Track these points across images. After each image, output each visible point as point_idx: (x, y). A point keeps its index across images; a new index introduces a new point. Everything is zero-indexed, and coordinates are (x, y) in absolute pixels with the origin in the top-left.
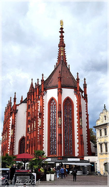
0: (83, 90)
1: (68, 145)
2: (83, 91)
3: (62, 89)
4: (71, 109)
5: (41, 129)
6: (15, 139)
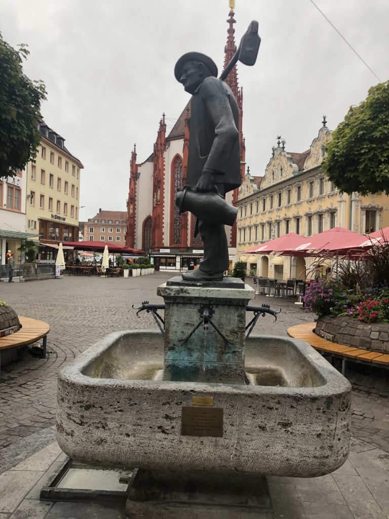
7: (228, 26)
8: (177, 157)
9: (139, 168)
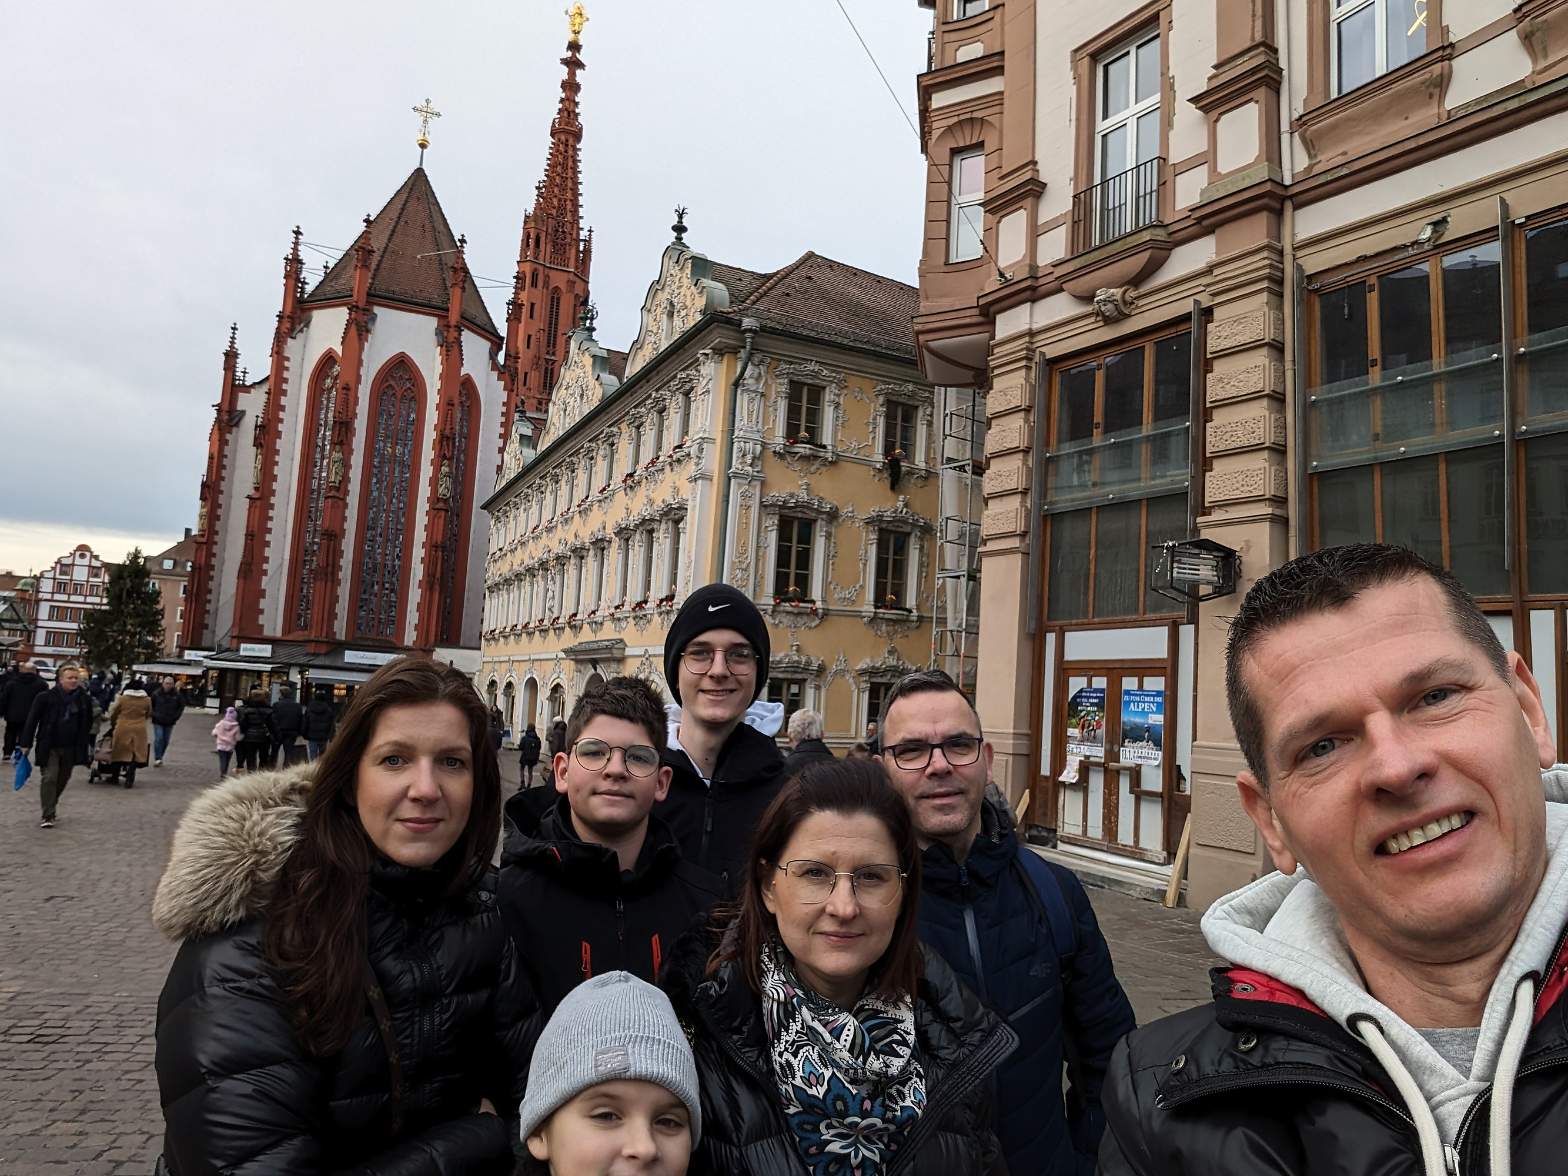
0: (503, 333)
1: (376, 587)
2: (502, 338)
3: (377, 310)
4: (413, 416)
5: (258, 503)
6: (215, 549)
7: (564, 72)
8: (328, 360)
9: (242, 396)
